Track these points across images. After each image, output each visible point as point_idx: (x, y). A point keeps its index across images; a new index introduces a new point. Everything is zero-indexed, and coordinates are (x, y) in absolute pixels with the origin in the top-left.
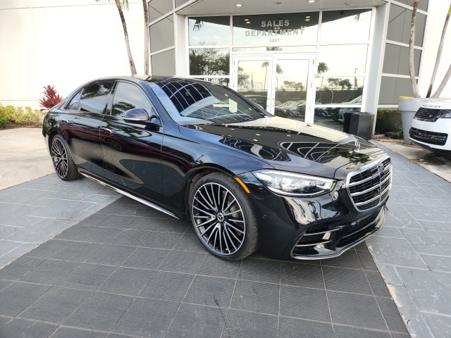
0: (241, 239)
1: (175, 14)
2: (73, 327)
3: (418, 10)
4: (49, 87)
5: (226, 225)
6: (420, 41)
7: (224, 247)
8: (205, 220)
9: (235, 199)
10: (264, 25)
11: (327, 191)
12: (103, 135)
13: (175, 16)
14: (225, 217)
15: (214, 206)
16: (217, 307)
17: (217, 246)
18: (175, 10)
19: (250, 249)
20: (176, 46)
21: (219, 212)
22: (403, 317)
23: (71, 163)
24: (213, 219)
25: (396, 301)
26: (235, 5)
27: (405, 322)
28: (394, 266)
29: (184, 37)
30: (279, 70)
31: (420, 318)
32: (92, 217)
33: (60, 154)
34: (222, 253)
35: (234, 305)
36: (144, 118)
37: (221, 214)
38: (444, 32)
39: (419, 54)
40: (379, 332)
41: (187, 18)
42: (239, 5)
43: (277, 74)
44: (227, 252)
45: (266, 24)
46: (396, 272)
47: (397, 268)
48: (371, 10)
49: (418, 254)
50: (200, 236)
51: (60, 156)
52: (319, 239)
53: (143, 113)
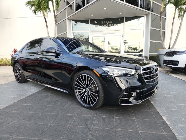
0: (96, 98)
1: (67, 19)
2: (19, 137)
3: (162, 16)
4: (15, 49)
5: (90, 93)
6: (164, 28)
7: (89, 103)
8: (80, 92)
9: (94, 80)
10: (102, 23)
11: (133, 75)
12: (36, 62)
13: (67, 20)
14: (89, 89)
15: (84, 85)
16: (87, 127)
17: (86, 103)
18: (67, 18)
19: (101, 103)
20: (68, 32)
21: (86, 87)
22: (171, 128)
23: (22, 75)
24: (84, 91)
25: (166, 122)
26: (91, 15)
27: (172, 129)
28: (164, 109)
29: (70, 28)
30: (109, 43)
31: (178, 128)
32: (31, 96)
33: (18, 72)
34: (88, 106)
35: (94, 126)
36: (54, 51)
37: (87, 88)
38: (173, 24)
39: (164, 33)
40: (161, 134)
41: (72, 21)
42: (92, 15)
43: (109, 45)
44: (91, 105)
45: (103, 22)
46: (165, 111)
47: (165, 110)
48: (144, 16)
49: (173, 104)
50: (78, 99)
51: (18, 73)
52: (131, 96)
53: (54, 49)
